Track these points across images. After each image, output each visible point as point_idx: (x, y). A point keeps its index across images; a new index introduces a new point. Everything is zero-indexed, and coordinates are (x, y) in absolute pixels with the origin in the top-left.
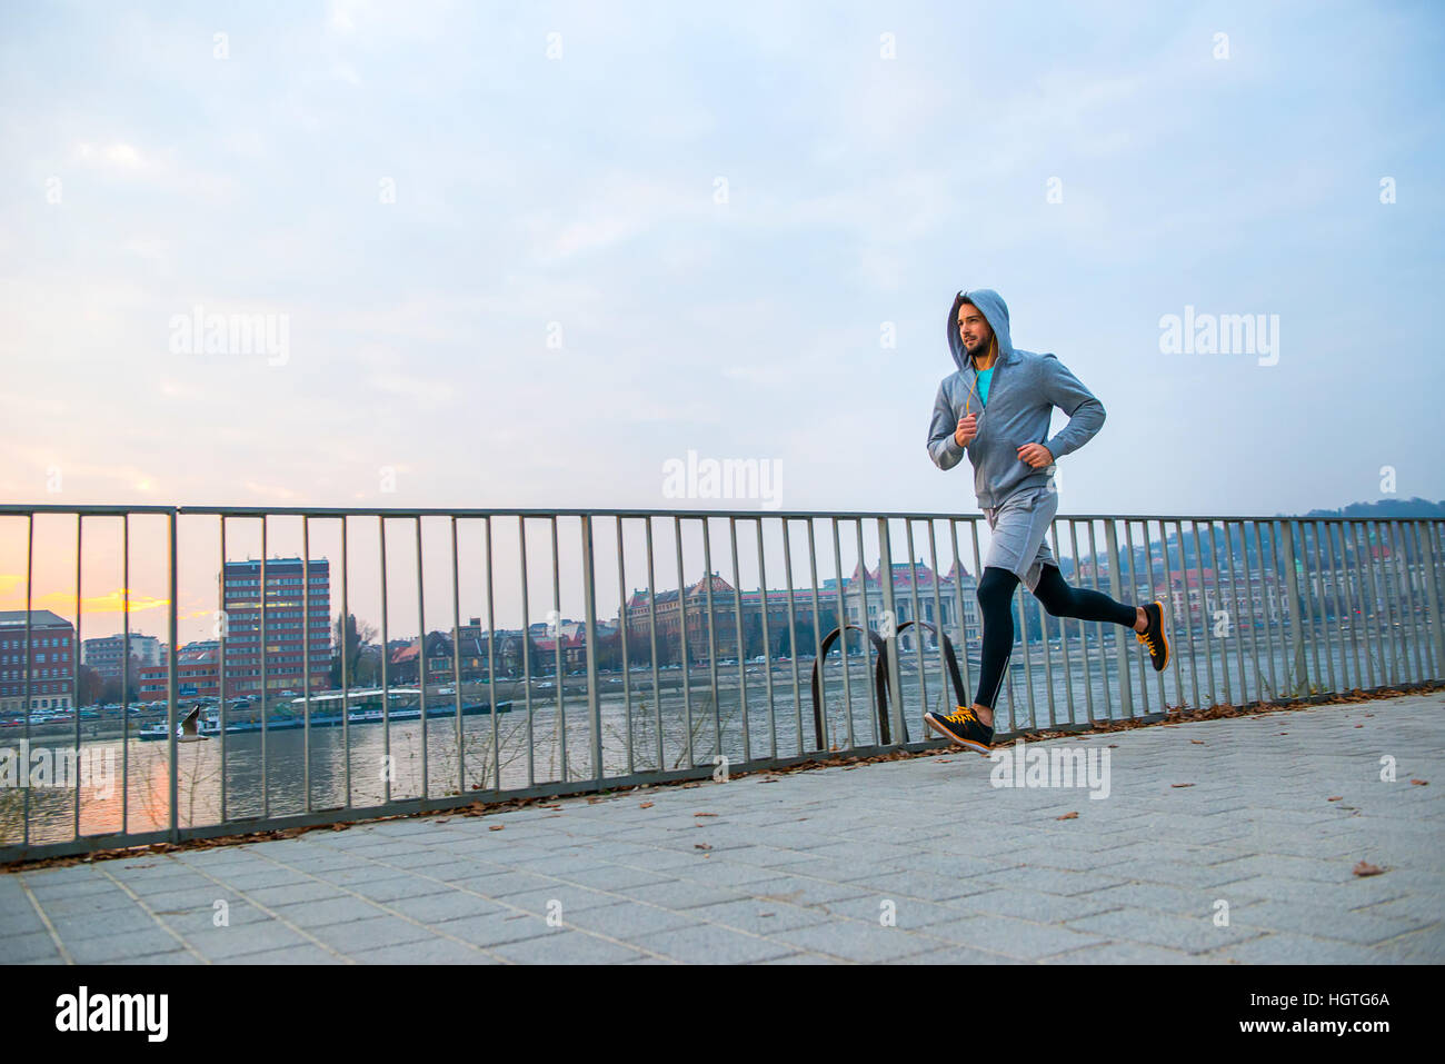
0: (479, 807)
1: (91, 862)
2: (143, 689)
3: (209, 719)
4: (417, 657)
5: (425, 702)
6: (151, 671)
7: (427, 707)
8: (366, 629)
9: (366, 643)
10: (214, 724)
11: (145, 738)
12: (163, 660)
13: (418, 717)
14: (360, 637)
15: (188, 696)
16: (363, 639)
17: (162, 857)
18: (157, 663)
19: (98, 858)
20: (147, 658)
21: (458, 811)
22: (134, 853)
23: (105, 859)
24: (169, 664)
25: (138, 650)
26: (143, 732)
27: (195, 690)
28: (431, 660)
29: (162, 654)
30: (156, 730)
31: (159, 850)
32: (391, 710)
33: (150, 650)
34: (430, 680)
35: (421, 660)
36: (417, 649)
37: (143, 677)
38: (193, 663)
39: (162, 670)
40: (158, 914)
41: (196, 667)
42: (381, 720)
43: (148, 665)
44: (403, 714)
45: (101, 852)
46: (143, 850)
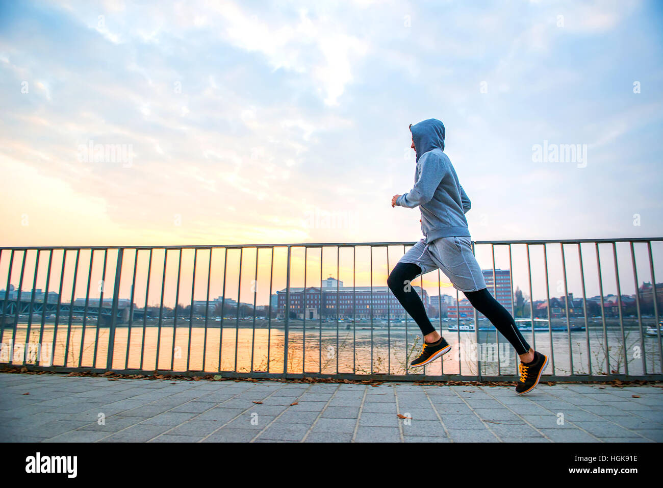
0: (618, 382)
1: (448, 385)
2: (449, 313)
3: (471, 326)
4: (546, 307)
5: (551, 325)
6: (451, 308)
7: (551, 327)
8: (526, 296)
9: (526, 301)
10: (472, 327)
11: (450, 331)
12: (455, 304)
13: (548, 331)
14: (523, 299)
15: (464, 317)
16: (525, 300)
17: (475, 388)
18: (453, 305)
19: (451, 384)
20: (449, 303)
21: (607, 383)
22: (464, 384)
23: (453, 385)
24: (457, 306)
25: (446, 300)
26: (449, 329)
27: (466, 315)
28: (552, 309)
29: (455, 302)
30: (453, 328)
31: (474, 384)
32: (535, 327)
33: (450, 300)
34: (552, 316)
35: (548, 309)
36: (546, 304)
37: (449, 309)
38: (464, 306)
39: (454, 307)
40: (484, 421)
41: (465, 307)
42: (531, 331)
43: (450, 306)
44: (542, 329)
45: (452, 381)
46: (468, 383)
